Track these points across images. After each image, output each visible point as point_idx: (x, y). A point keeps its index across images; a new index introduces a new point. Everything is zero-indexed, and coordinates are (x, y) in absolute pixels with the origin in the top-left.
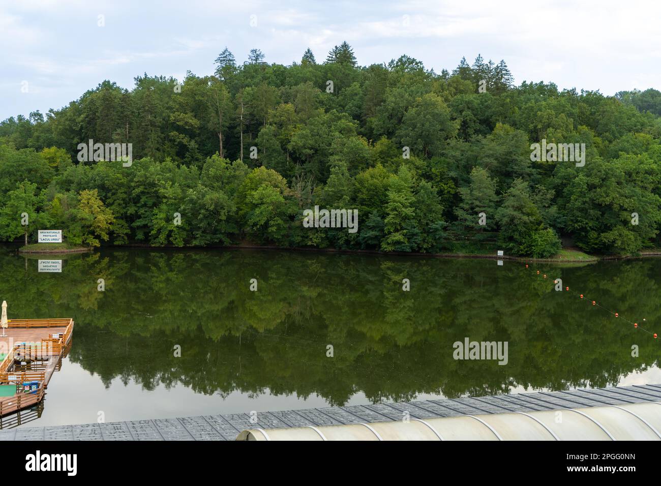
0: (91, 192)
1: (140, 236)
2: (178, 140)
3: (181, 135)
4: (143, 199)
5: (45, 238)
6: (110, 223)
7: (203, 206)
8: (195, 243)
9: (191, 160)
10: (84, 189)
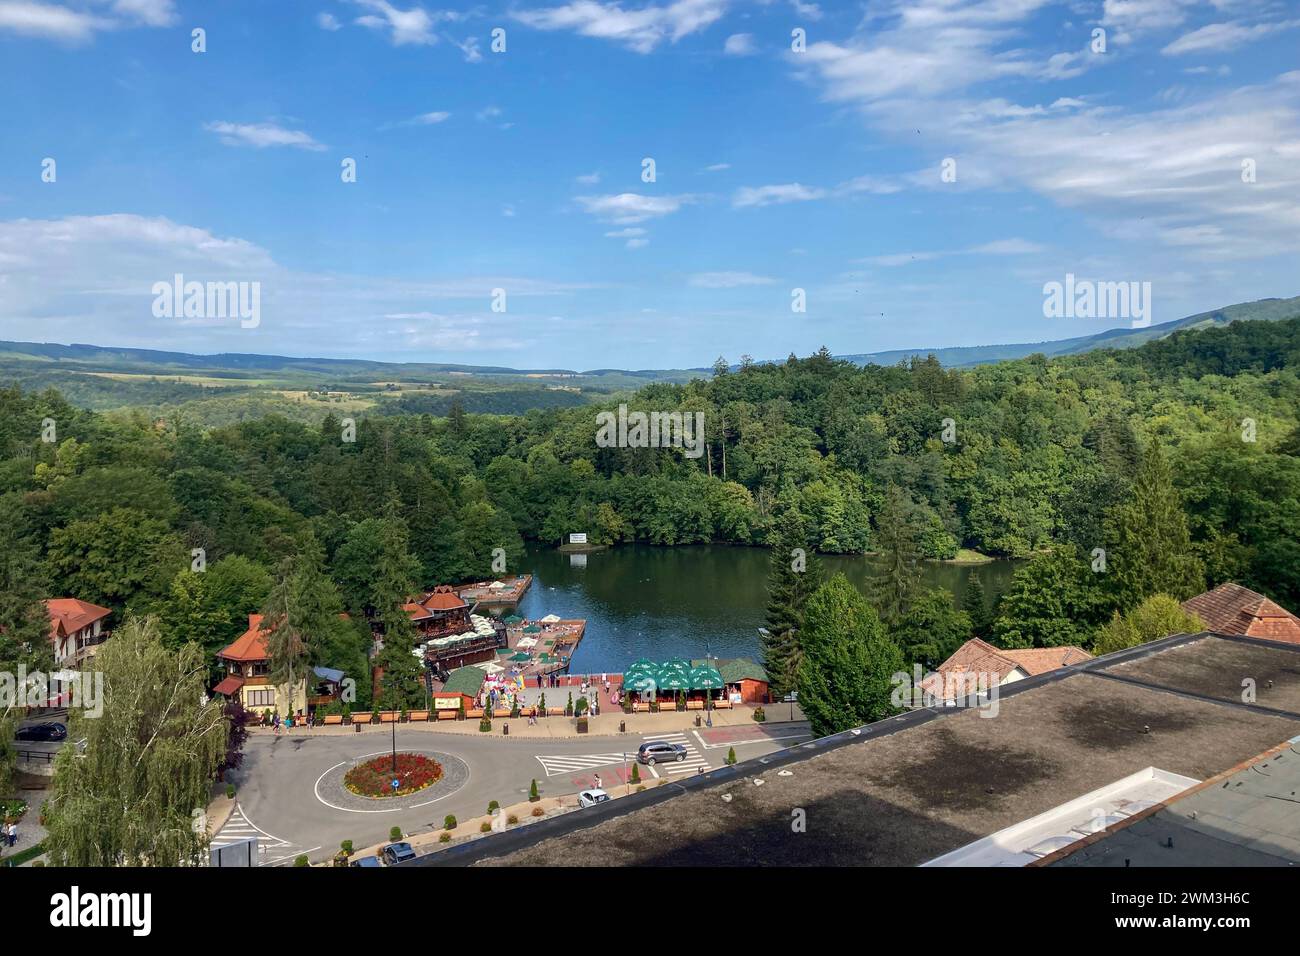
0: (607, 504)
1: (643, 536)
4: (644, 507)
5: (574, 539)
6: (621, 527)
7: (687, 514)
8: (682, 541)
10: (602, 501)
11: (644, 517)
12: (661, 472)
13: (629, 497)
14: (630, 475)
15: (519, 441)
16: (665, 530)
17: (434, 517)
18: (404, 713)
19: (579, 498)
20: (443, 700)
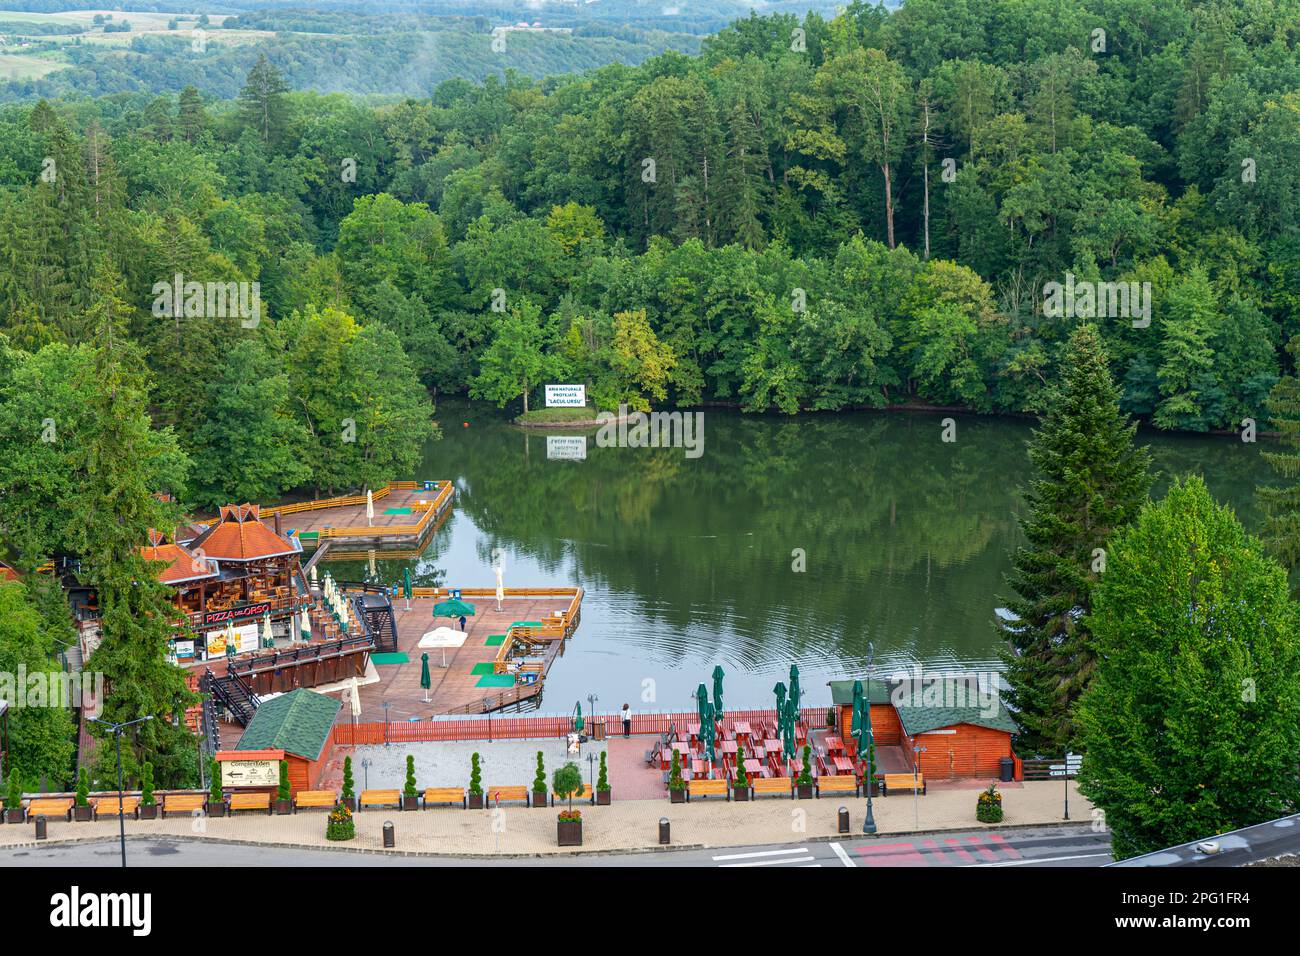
0: (635, 315)
1: (723, 391)
2: (805, 184)
3: (809, 172)
4: (727, 324)
5: (556, 398)
6: (669, 370)
7: (831, 342)
8: (820, 405)
9: (827, 228)
10: (625, 307)
11: (725, 347)
12: (771, 237)
13: (689, 298)
14: (693, 244)
15: (417, 160)
16: (777, 379)
17: (214, 342)
18: (147, 798)
19: (567, 301)
20: (237, 769)
